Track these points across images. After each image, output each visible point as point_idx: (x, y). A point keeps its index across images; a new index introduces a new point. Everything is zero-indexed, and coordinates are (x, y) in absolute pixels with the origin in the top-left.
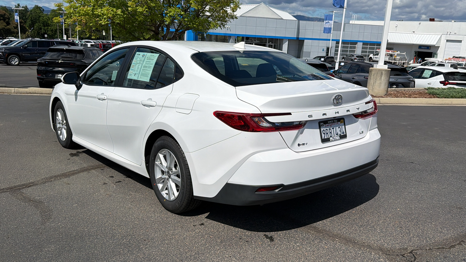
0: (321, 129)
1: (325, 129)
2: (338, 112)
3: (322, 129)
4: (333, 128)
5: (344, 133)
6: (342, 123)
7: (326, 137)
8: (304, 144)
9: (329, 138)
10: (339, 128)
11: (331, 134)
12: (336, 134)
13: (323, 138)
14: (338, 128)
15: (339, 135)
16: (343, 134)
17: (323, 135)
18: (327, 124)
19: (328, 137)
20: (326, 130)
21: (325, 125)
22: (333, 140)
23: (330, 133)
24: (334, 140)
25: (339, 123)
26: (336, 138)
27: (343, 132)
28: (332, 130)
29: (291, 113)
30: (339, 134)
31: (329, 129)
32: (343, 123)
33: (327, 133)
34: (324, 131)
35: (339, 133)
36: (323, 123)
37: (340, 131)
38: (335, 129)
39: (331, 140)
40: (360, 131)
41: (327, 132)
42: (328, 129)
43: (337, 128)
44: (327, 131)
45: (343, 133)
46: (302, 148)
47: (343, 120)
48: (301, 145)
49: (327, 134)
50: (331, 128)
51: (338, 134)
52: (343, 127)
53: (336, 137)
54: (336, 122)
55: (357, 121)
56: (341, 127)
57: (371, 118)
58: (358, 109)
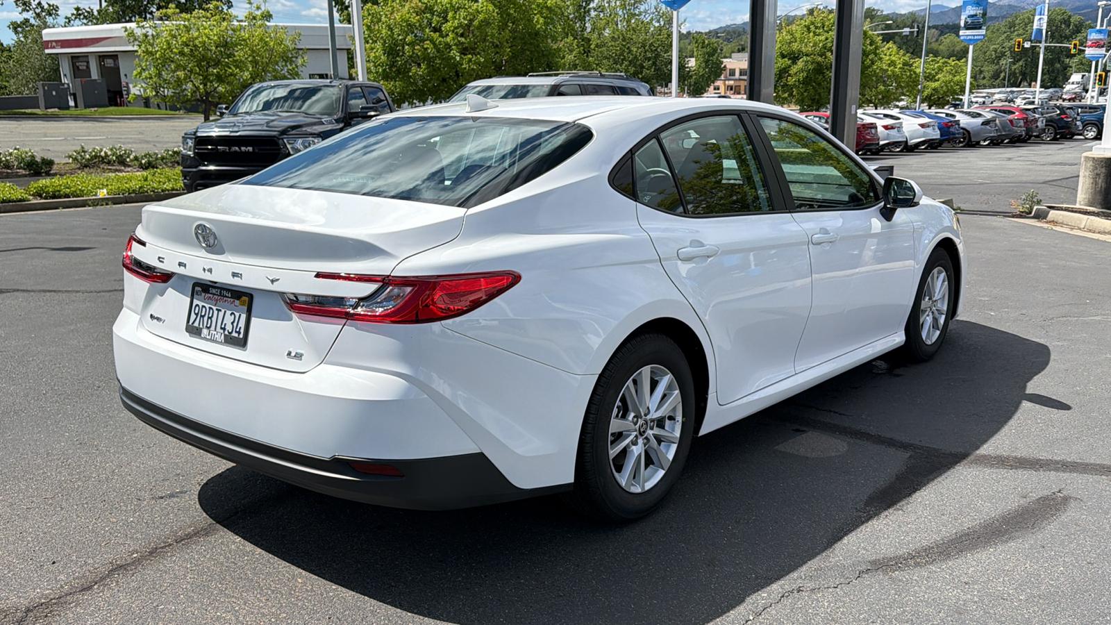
0: (195, 300)
1: (201, 304)
2: (210, 271)
3: (196, 302)
4: (219, 310)
5: (239, 333)
6: (243, 307)
7: (196, 324)
8: (159, 319)
9: (201, 329)
10: (233, 316)
11: (210, 321)
12: (221, 328)
13: (191, 322)
14: (231, 314)
15: (226, 332)
16: (236, 335)
17: (193, 316)
18: (209, 295)
19: (200, 326)
20: (203, 306)
21: (203, 294)
22: (208, 337)
23: (209, 318)
24: (211, 338)
25: (237, 302)
26: (216, 336)
27: (238, 330)
28: (216, 312)
29: (146, 244)
30: (228, 331)
31: (210, 308)
32: (247, 309)
33: (201, 316)
34: (197, 308)
35: (229, 328)
36: (202, 288)
37: (232, 323)
38: (221, 314)
39: (202, 336)
40: (291, 350)
41: (203, 314)
42: (208, 306)
43: (229, 312)
44: (204, 309)
45: (236, 332)
46: (157, 327)
47: (248, 300)
48: (155, 318)
49: (202, 319)
50: (214, 308)
51: (224, 329)
52: (244, 317)
53: (217, 333)
54: (228, 297)
55: (290, 319)
56: (237, 315)
57: (341, 326)
58: (273, 281)
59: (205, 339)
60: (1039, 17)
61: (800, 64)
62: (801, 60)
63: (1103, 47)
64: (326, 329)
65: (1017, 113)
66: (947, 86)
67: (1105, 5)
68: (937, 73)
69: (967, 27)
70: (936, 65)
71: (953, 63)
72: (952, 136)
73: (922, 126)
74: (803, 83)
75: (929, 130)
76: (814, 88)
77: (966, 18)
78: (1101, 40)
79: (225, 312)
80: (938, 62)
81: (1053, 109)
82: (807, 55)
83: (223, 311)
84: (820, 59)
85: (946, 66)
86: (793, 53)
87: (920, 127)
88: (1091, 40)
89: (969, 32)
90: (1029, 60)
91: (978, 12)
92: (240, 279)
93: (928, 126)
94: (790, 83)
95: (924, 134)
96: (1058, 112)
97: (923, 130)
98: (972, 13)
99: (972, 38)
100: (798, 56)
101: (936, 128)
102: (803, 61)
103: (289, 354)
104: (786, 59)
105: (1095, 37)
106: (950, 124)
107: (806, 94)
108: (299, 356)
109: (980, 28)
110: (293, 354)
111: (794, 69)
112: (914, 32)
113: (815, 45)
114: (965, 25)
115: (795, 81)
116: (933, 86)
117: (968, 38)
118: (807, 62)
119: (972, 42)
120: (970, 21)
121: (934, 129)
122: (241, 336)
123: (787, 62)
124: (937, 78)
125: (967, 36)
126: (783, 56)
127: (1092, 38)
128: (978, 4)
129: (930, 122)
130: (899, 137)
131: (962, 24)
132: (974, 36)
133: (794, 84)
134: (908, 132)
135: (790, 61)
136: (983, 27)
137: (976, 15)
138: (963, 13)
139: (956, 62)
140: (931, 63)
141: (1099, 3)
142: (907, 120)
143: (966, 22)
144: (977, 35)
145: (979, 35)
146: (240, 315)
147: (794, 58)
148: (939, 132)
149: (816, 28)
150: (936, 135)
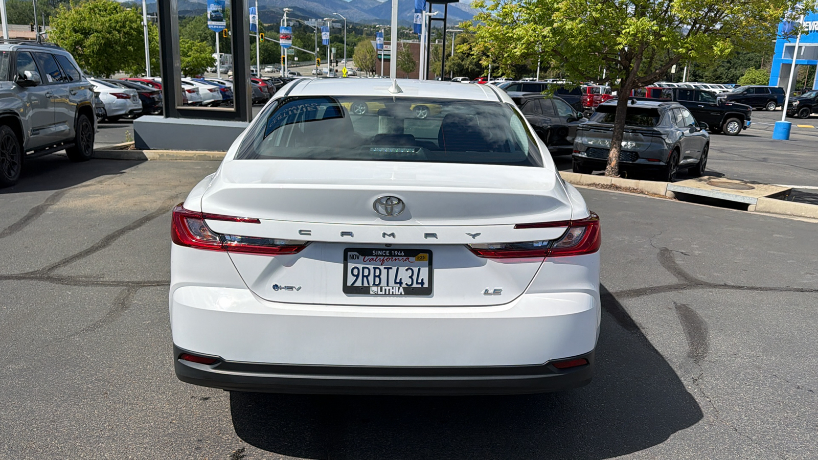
0: (349, 264)
1: (360, 266)
2: (393, 235)
3: (351, 266)
4: (388, 269)
5: (422, 283)
6: (421, 262)
7: (358, 284)
8: (290, 288)
9: (370, 287)
10: (410, 271)
11: (377, 279)
12: (396, 283)
13: (349, 284)
14: (407, 270)
15: (404, 285)
16: (419, 285)
17: (351, 278)
18: (370, 257)
19: (366, 284)
20: (363, 268)
21: (361, 257)
22: (379, 293)
23: (376, 277)
24: (383, 293)
25: (412, 259)
26: (392, 291)
27: (420, 281)
28: (384, 272)
29: (260, 220)
30: (406, 284)
31: (375, 268)
32: (427, 262)
33: (364, 276)
34: (356, 270)
35: (407, 281)
36: (355, 253)
37: (411, 277)
38: (392, 272)
39: (371, 293)
40: (487, 288)
41: (366, 274)
42: (371, 267)
43: (403, 269)
44: (366, 270)
45: (417, 283)
46: (283, 295)
47: (427, 255)
48: (281, 288)
49: (365, 279)
50: (382, 268)
51: (401, 283)
52: (425, 270)
53: (391, 288)
54: (401, 256)
55: (482, 264)
56: (416, 270)
57: (541, 263)
58: (474, 236)
59: (376, 295)
60: (253, 15)
61: (92, 39)
62: (92, 35)
63: (290, 39)
64: (526, 267)
65: (260, 83)
66: (197, 61)
67: (288, 11)
68: (188, 51)
69: (213, 19)
70: (186, 45)
71: (199, 44)
72: (228, 98)
73: (211, 90)
74: (97, 54)
75: (215, 94)
76: (106, 58)
77: (211, 13)
78: (288, 34)
79: (398, 269)
80: (188, 43)
81: (278, 80)
82: (96, 31)
83: (395, 269)
84: (108, 35)
85: (194, 46)
86: (84, 29)
87: (209, 92)
88: (282, 34)
89: (214, 23)
90: (224, 43)
91: (219, 9)
92: (435, 238)
93: (215, 91)
94: (86, 53)
95: (213, 97)
96: (282, 83)
97: (211, 93)
98: (215, 9)
99: (217, 27)
100: (89, 32)
101: (219, 92)
102: (94, 37)
103: (486, 292)
104: (79, 34)
105: (285, 32)
106: (226, 89)
107: (100, 62)
108: (497, 292)
109: (222, 21)
110: (491, 291)
111: (87, 42)
112: (154, 18)
113: (103, 24)
114: (211, 17)
115: (90, 52)
116: (187, 60)
117: (215, 27)
118: (98, 37)
119: (217, 30)
120: (214, 15)
121: (218, 93)
122: (426, 285)
123: (80, 36)
124: (188, 54)
125: (213, 25)
126: (76, 31)
127: (282, 32)
128: (218, 3)
129: (215, 88)
130: (198, 99)
131: (209, 16)
132: (218, 26)
133: (89, 54)
134: (203, 94)
135: (83, 36)
136: (224, 20)
137: (218, 11)
138: (208, 9)
139: (200, 43)
140: (182, 43)
141: (285, 9)
142: (201, 86)
143: (211, 16)
144: (220, 26)
145: (222, 26)
146: (419, 269)
147: (86, 33)
148: (221, 95)
149: (100, 11)
150: (220, 97)
